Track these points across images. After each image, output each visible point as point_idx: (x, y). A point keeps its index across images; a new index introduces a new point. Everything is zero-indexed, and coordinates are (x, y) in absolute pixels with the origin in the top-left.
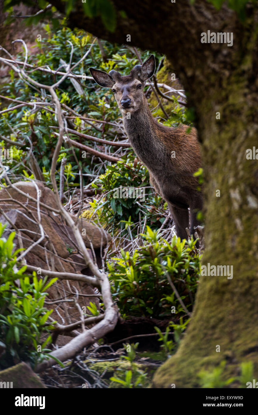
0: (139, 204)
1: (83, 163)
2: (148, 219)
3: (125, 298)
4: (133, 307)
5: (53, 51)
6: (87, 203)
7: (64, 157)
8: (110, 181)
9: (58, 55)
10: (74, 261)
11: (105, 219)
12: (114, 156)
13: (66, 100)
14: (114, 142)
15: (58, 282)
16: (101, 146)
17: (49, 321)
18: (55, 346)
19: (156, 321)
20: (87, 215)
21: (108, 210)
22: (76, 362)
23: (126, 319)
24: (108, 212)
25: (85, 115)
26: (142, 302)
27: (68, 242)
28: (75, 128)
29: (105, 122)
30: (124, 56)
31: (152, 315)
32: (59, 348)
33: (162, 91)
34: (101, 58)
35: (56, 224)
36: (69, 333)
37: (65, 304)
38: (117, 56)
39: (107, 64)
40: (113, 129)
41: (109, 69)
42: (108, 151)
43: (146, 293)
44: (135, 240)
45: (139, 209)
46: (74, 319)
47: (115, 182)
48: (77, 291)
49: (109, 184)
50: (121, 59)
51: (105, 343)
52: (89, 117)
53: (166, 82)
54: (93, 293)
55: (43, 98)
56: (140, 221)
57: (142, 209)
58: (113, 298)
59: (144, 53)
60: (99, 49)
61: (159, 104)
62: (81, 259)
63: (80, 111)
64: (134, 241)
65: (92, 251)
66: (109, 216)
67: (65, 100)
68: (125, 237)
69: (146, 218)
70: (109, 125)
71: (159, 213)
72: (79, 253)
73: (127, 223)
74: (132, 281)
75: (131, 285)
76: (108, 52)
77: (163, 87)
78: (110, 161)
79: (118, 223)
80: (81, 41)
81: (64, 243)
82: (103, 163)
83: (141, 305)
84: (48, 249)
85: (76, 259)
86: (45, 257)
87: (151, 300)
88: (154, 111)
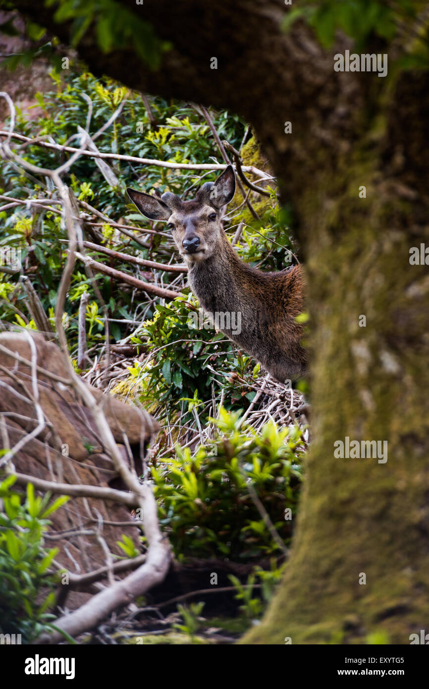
0: (212, 369)
1: (117, 301)
2: (226, 395)
3: (183, 527)
4: (197, 543)
5: (67, 113)
6: (124, 368)
7: (85, 291)
8: (162, 332)
9: (74, 119)
10: (96, 466)
11: (154, 395)
12: (171, 289)
13: (88, 195)
14: (169, 266)
15: (69, 502)
16: (147, 272)
17: (53, 568)
18: (64, 610)
19: (234, 566)
20: (124, 389)
21: (160, 380)
22: (98, 636)
23: (184, 563)
24: (160, 383)
25: (121, 221)
26: (211, 533)
27: (87, 433)
28: (103, 242)
29: (154, 232)
30: (186, 121)
31: (229, 556)
32: (71, 612)
33: (249, 179)
34: (147, 124)
35: (65, 403)
36: (88, 587)
37: (81, 540)
38: (173, 120)
39: (157, 134)
40: (168, 243)
41: (160, 142)
42: (159, 281)
43: (219, 519)
44: (205, 430)
45: (212, 378)
46: (95, 564)
47: (171, 332)
48: (99, 516)
49: (160, 336)
50: (180, 126)
51: (148, 604)
52: (127, 224)
53: (256, 163)
54: (127, 519)
55: (49, 193)
56: (214, 398)
57: (216, 377)
58: (162, 529)
59: (219, 115)
60: (143, 108)
61: (245, 201)
62: (108, 462)
63: (112, 213)
64: (203, 432)
65: (126, 449)
66: (161, 391)
67: (85, 196)
68: (189, 425)
69: (224, 392)
70: (161, 236)
71: (245, 383)
72: (104, 452)
73: (191, 401)
74: (194, 498)
75: (192, 505)
76: (159, 113)
77: (251, 172)
78: (163, 298)
79: (176, 401)
80: (113, 96)
81: (78, 435)
82: (151, 301)
83: (209, 539)
84: (51, 445)
85: (99, 463)
86: (46, 458)
87: (226, 530)
88: (237, 211)
